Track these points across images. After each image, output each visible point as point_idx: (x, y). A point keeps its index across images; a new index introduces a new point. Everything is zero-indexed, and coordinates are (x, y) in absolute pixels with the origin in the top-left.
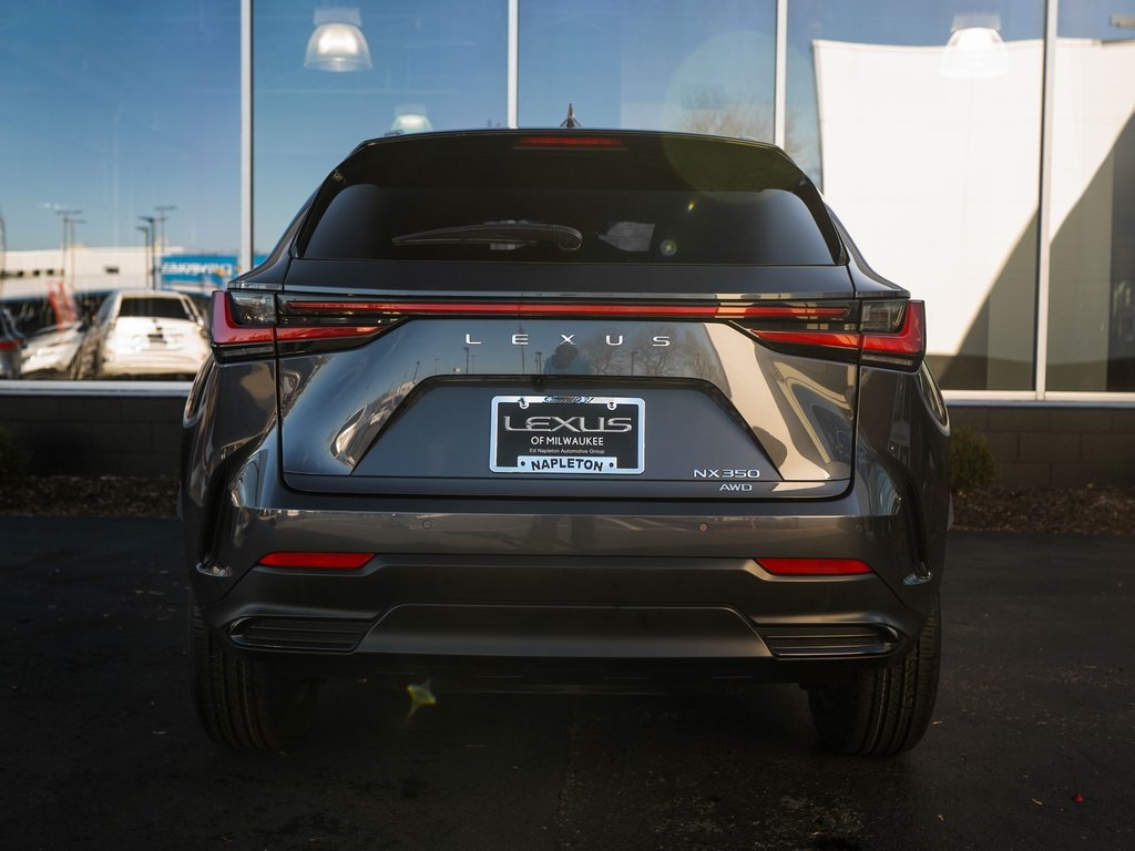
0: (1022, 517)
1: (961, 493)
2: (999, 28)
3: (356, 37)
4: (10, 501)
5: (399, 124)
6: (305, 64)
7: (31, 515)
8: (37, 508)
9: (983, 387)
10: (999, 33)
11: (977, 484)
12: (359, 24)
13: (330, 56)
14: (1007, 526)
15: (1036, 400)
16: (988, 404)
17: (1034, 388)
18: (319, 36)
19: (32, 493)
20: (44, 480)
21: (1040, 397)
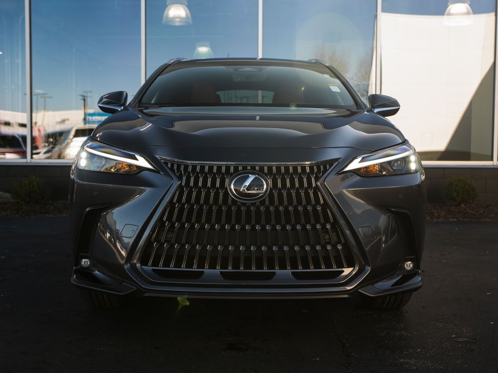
0: (492, 215)
1: (462, 206)
2: (469, 3)
3: (185, 10)
4: (43, 211)
5: (198, 50)
6: (163, 22)
7: (54, 216)
8: (56, 213)
9: (469, 159)
10: (469, 5)
11: (470, 201)
12: (186, 4)
13: (174, 18)
14: (486, 219)
15: (493, 165)
16: (472, 167)
17: (492, 160)
18: (169, 10)
19: (52, 207)
20: (56, 202)
21: (495, 164)
